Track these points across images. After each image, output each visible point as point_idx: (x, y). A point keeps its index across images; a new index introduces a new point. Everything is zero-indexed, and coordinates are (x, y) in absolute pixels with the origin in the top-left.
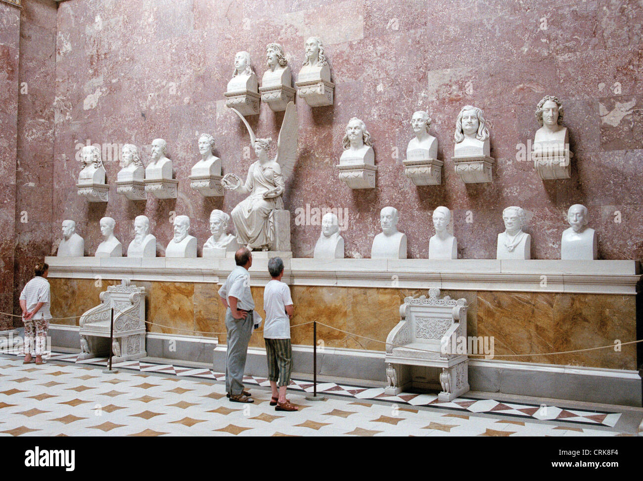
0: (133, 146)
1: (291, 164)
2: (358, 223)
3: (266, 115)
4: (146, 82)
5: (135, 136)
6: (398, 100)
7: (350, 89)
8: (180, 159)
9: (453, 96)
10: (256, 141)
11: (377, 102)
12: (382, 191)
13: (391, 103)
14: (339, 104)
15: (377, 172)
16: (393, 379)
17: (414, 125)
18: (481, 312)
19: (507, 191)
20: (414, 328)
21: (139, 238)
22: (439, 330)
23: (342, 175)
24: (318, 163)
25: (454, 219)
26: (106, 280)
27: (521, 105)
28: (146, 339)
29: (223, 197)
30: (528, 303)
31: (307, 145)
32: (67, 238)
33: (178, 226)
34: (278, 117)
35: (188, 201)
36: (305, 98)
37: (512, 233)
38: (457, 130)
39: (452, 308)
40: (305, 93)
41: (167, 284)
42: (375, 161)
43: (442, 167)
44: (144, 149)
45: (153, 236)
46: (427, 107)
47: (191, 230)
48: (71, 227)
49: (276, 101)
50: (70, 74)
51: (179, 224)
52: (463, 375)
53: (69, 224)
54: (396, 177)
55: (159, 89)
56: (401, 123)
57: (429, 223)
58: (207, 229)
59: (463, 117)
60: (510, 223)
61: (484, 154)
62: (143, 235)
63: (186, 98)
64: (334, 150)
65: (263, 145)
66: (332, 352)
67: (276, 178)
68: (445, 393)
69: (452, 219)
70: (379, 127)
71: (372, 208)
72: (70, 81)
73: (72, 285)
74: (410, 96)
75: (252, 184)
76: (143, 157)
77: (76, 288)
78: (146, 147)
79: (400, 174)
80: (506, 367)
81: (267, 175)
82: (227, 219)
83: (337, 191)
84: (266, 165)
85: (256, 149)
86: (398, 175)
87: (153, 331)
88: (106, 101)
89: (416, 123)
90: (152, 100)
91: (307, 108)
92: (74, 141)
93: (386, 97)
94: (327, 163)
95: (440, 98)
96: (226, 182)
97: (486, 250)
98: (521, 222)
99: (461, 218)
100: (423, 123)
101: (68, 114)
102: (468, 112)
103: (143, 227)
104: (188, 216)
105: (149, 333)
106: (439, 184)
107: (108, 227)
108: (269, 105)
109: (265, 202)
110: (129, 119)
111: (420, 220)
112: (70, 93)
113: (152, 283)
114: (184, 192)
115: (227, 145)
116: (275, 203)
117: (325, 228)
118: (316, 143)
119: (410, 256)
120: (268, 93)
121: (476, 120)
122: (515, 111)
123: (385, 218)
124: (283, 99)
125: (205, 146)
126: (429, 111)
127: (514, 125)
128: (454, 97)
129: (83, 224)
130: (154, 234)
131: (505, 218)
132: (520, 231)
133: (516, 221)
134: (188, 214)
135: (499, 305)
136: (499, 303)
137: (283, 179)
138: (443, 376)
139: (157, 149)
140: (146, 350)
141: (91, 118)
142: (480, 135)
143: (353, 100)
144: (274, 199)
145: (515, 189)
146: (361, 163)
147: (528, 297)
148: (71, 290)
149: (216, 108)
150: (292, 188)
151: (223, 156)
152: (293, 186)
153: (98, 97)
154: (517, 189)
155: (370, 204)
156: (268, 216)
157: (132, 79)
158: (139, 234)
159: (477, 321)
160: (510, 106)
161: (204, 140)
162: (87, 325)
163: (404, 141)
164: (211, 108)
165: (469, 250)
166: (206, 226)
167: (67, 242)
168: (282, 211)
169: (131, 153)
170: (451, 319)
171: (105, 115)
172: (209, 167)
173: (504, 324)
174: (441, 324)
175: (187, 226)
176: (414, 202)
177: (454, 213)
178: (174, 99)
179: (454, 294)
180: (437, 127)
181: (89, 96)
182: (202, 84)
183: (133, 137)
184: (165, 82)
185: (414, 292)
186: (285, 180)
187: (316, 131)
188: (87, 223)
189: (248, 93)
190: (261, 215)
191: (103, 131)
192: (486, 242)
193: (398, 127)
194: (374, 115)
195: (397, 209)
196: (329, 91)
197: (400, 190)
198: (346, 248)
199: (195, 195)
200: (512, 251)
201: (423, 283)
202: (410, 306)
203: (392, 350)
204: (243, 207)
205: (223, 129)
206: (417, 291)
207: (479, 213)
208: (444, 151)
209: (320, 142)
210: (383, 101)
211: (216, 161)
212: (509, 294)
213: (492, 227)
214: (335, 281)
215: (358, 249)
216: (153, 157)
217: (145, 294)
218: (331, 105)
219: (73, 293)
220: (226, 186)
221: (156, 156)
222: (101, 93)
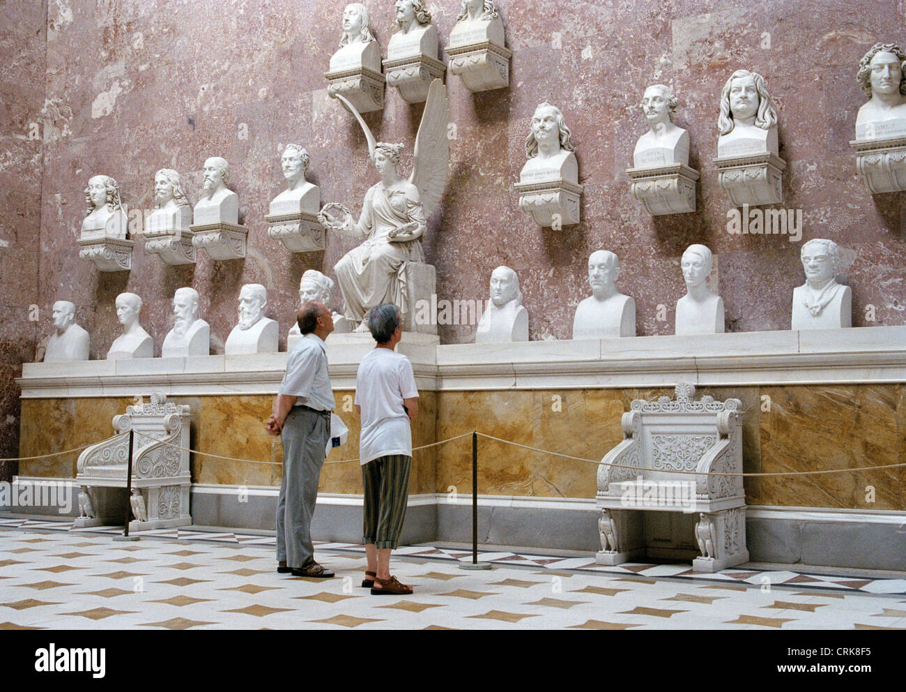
0: (173, 171)
1: (438, 190)
2: (551, 284)
3: (394, 109)
4: (195, 66)
5: (177, 159)
6: (619, 71)
7: (538, 58)
8: (251, 191)
9: (715, 60)
10: (377, 147)
11: (582, 77)
12: (591, 227)
13: (606, 78)
14: (519, 85)
15: (582, 196)
16: (610, 536)
17: (646, 108)
18: (766, 423)
19: (809, 216)
20: (650, 452)
21: (182, 324)
22: (694, 455)
23: (524, 200)
24: (484, 185)
25: (720, 270)
26: (125, 397)
27: (831, 68)
28: (191, 495)
29: (323, 251)
30: (849, 403)
31: (466, 158)
32: (61, 332)
33: (247, 301)
34: (415, 111)
35: (264, 262)
36: (460, 74)
37: (817, 285)
38: (722, 114)
39: (716, 415)
40: (462, 64)
41: (227, 400)
42: (579, 177)
43: (698, 181)
44: (191, 178)
45: (204, 321)
46: (671, 81)
47: (270, 311)
48: (67, 313)
49: (411, 83)
50: (70, 61)
51: (248, 297)
52: (737, 531)
53: (64, 308)
54: (615, 203)
55: (217, 77)
56: (623, 111)
57: (676, 279)
58: (296, 308)
59: (732, 90)
60: (814, 267)
61: (768, 150)
62: (189, 319)
63: (261, 90)
64: (511, 162)
65: (388, 154)
66: (507, 504)
67: (411, 210)
68: (704, 558)
69: (716, 269)
70: (586, 120)
71: (574, 258)
72: (69, 72)
73: (68, 409)
74: (640, 64)
75: (371, 222)
76: (190, 191)
77: (74, 412)
78: (195, 174)
79: (622, 197)
80: (810, 518)
81: (395, 204)
82: (328, 285)
83: (516, 231)
84: (394, 188)
85: (377, 160)
86: (619, 199)
87: (203, 482)
88: (128, 102)
89: (649, 104)
90: (206, 96)
91: (465, 94)
92: (74, 171)
93: (597, 69)
94: (500, 185)
95: (693, 64)
96: (326, 217)
97: (774, 320)
98: (833, 265)
99: (731, 268)
100: (662, 104)
101: (65, 126)
102: (742, 79)
103: (188, 306)
104: (263, 285)
105: (195, 484)
106: (693, 211)
107: (129, 308)
108: (400, 91)
109: (391, 248)
110: (168, 130)
111: (659, 275)
112: (70, 91)
113: (202, 398)
114: (256, 246)
115: (330, 164)
116: (410, 251)
117: (496, 291)
118: (480, 153)
119: (640, 332)
120: (398, 69)
121: (755, 94)
122: (821, 78)
123: (596, 269)
124: (424, 78)
125: (293, 164)
126: (674, 87)
127: (820, 102)
128: (717, 61)
129: (89, 309)
130: (206, 320)
131: (805, 258)
132: (833, 280)
133: (825, 262)
134: (264, 283)
135: (797, 409)
136: (797, 405)
137: (423, 212)
138: (702, 528)
139: (212, 174)
140: (191, 513)
141: (105, 131)
142: (761, 119)
143: (543, 77)
144: (407, 243)
145: (823, 213)
146: (556, 177)
147: (848, 393)
148: (65, 418)
149: (311, 103)
150: (440, 231)
151: (323, 183)
152: (441, 227)
153: (116, 96)
154: (826, 212)
155: (570, 251)
156: (397, 271)
157: (173, 63)
158: (182, 319)
159: (759, 439)
160: (811, 70)
161: (291, 155)
162: (90, 468)
163: (630, 141)
164: (304, 104)
165: (745, 321)
166: (294, 303)
167: (61, 337)
168: (421, 265)
169: (169, 184)
170: (715, 434)
171: (126, 125)
172: (299, 199)
173: (806, 442)
174: (697, 444)
175: (262, 301)
176: (648, 244)
177: (720, 258)
178: (242, 91)
179: (718, 392)
180: (689, 113)
181: (100, 96)
182: (289, 65)
183: (174, 160)
184: (227, 64)
185: (648, 393)
186: (427, 215)
187: (480, 131)
188: (96, 307)
189: (364, 72)
190: (385, 268)
191: (124, 151)
192: (774, 307)
193: (617, 118)
194: (576, 100)
195: (618, 255)
196: (502, 62)
197: (623, 224)
198: (532, 329)
199: (276, 251)
200: (819, 314)
201: (665, 377)
202: (642, 415)
203: (607, 486)
204: (355, 258)
205: (323, 138)
206: (653, 390)
207: (761, 257)
208: (700, 154)
209: (487, 150)
210: (593, 75)
211: (312, 190)
212: (814, 390)
213: (783, 280)
214: (513, 380)
215: (552, 329)
216: (206, 187)
217: (190, 416)
218: (506, 88)
219: (70, 422)
220: (326, 222)
221: (210, 185)
222: (120, 90)
